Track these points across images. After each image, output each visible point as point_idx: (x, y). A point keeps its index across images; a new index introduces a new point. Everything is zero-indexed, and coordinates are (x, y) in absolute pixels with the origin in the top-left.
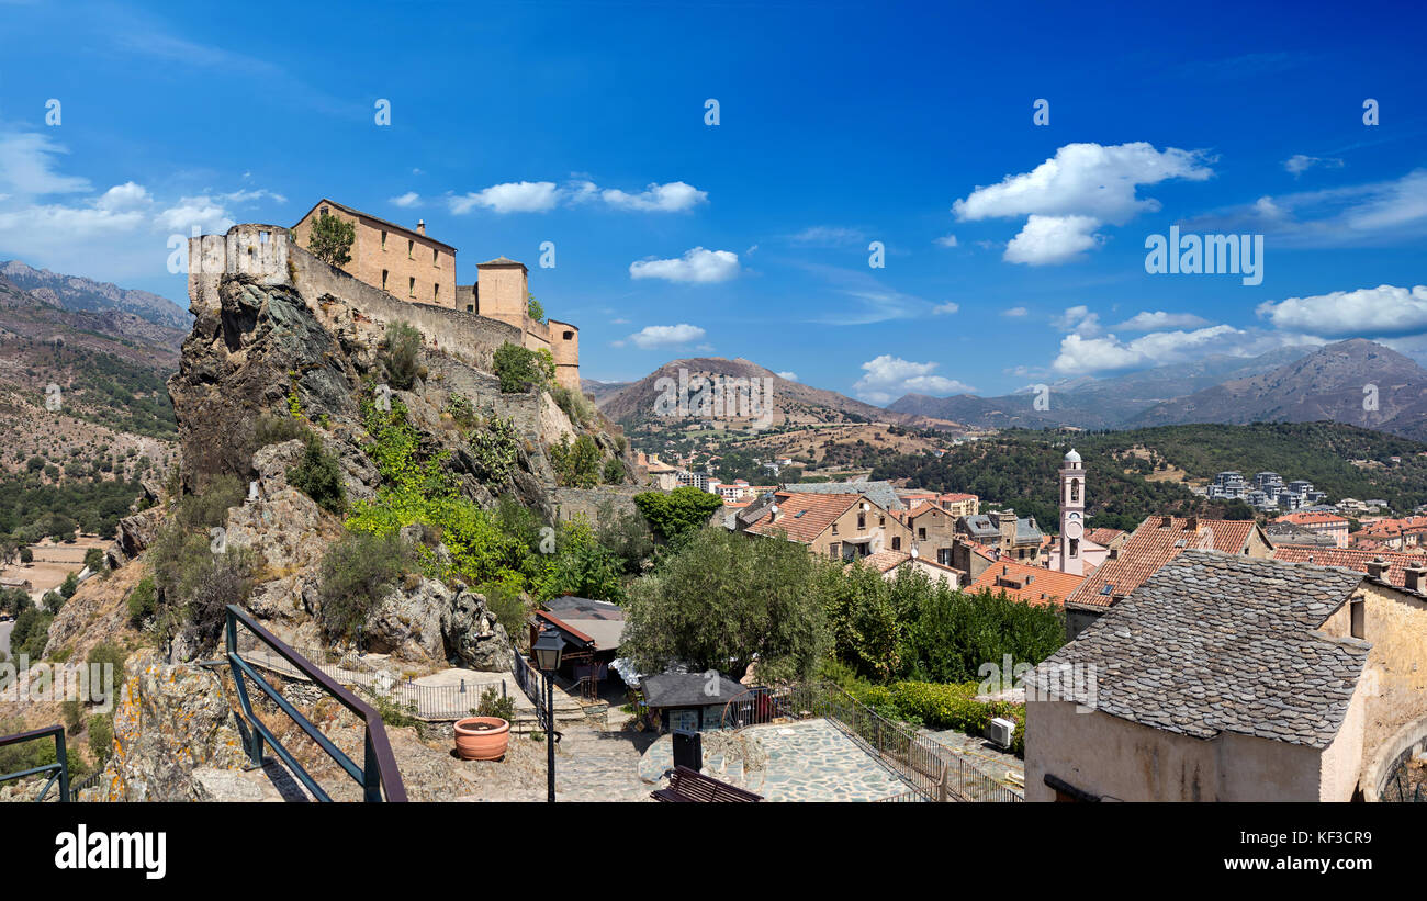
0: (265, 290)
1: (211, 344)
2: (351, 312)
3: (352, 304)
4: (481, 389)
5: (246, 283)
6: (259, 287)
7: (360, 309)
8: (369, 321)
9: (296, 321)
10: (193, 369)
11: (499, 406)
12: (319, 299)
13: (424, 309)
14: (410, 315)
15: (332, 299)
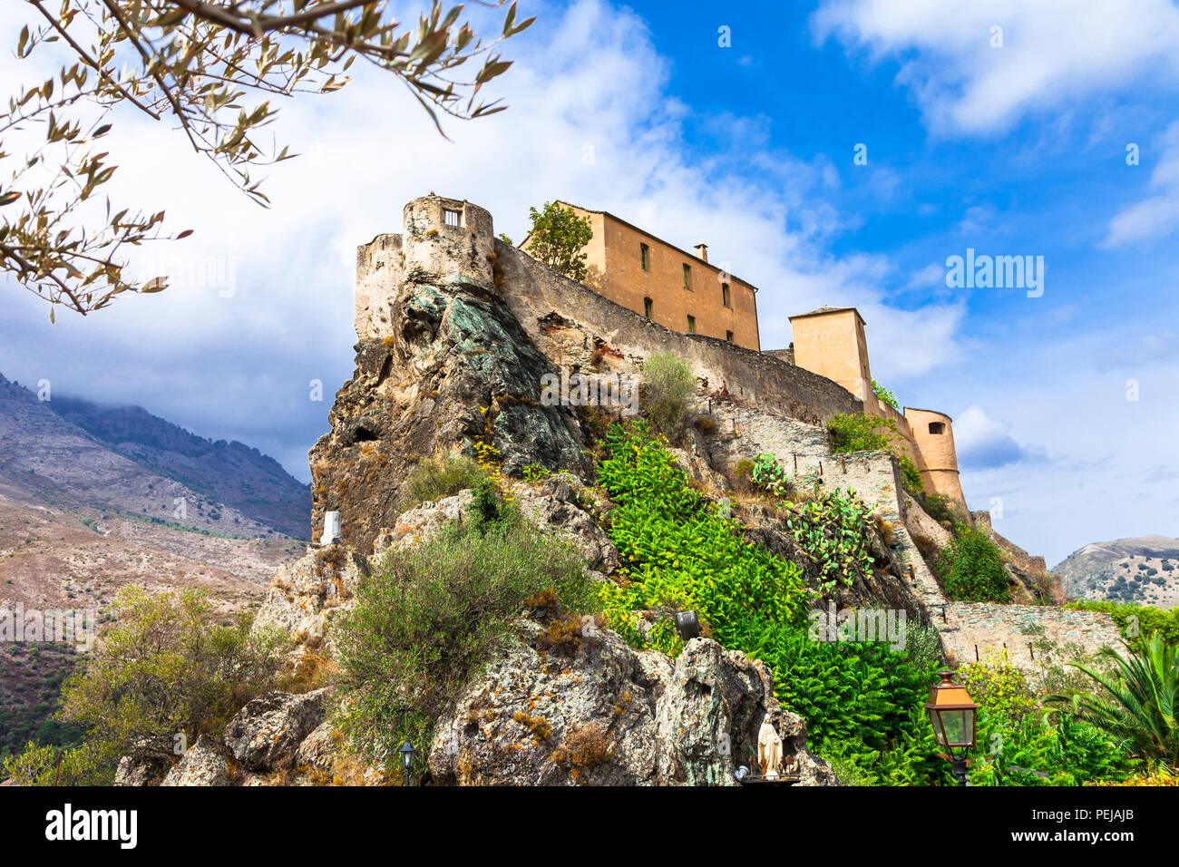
0: (451, 292)
1: (377, 385)
2: (590, 341)
3: (592, 330)
4: (799, 448)
5: (422, 283)
6: (443, 288)
7: (605, 338)
8: (621, 356)
9: (494, 337)
10: (348, 423)
11: (831, 470)
12: (540, 320)
13: (704, 344)
14: (684, 351)
15: (561, 321)
